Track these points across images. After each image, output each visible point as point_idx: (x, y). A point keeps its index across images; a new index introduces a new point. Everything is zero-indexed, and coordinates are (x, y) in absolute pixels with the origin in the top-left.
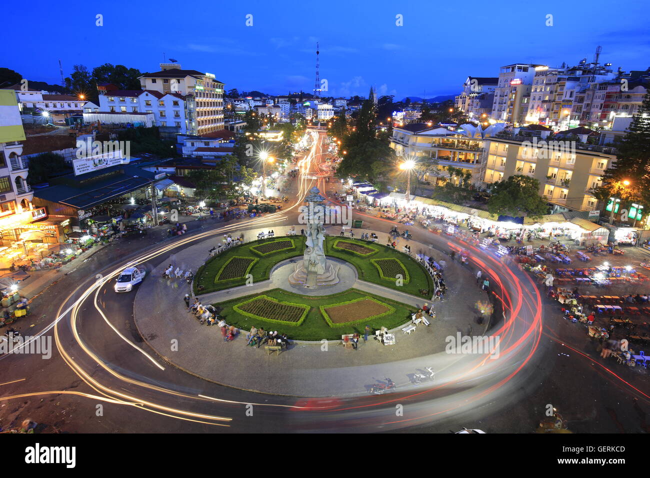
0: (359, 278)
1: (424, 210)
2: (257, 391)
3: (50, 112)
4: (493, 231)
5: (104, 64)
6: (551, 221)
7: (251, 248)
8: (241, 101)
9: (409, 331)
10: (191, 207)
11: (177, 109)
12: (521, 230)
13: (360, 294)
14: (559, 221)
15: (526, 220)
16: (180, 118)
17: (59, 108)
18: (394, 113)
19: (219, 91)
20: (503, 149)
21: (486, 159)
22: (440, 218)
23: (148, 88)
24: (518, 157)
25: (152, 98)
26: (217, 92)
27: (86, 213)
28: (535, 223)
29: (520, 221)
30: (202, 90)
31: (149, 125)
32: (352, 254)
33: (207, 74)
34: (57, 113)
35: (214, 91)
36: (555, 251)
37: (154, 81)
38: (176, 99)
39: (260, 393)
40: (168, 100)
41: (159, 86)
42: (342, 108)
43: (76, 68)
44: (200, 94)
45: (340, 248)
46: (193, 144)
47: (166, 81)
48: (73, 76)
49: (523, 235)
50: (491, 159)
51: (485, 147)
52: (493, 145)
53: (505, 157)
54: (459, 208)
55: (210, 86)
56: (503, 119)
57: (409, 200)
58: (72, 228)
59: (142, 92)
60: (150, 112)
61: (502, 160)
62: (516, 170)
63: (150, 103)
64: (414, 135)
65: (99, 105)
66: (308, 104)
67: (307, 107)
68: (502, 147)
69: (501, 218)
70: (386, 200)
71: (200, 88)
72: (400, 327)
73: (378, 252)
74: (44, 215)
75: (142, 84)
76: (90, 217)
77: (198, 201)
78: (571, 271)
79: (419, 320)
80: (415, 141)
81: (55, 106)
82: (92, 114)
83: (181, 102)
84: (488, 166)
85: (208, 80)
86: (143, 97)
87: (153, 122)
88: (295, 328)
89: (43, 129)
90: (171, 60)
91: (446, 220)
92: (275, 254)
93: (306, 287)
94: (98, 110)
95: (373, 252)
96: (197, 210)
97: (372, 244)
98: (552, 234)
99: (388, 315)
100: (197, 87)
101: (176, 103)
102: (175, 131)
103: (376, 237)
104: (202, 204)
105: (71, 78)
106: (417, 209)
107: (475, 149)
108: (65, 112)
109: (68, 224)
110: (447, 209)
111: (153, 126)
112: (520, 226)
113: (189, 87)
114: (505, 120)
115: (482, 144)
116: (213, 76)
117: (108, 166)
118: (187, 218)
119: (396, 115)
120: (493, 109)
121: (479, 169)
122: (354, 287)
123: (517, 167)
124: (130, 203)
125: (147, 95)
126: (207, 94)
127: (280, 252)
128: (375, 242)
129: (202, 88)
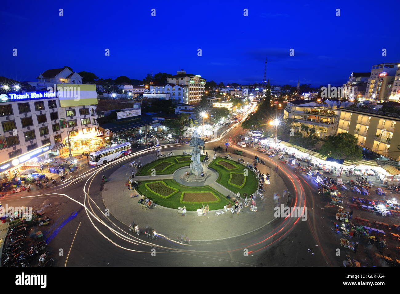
0: (216, 181)
1: (284, 149)
2: (124, 224)
3: (132, 93)
4: (321, 166)
5: (158, 73)
6: (365, 165)
7: (176, 158)
8: (223, 88)
9: (219, 214)
10: (165, 137)
11: (180, 92)
12: (340, 168)
13: (210, 189)
14: (372, 165)
15: (345, 162)
16: (181, 96)
17: (136, 92)
18: (303, 94)
19: (203, 83)
20: (349, 116)
21: (338, 122)
22: (292, 155)
23: (170, 83)
24: (358, 122)
25: (170, 87)
26: (202, 84)
27: (117, 135)
28: (352, 164)
29: (341, 162)
30: (193, 83)
31: (167, 99)
32: (223, 168)
33: (196, 76)
34: (134, 94)
35: (200, 83)
36: (360, 185)
37: (172, 79)
38: (180, 87)
39: (125, 225)
40: (177, 87)
41: (174, 81)
42: (277, 91)
43: (148, 75)
44: (192, 85)
45: (219, 164)
46: (180, 108)
47: (177, 79)
48: (146, 78)
49: (341, 172)
50: (341, 122)
51: (338, 114)
52: (343, 114)
53: (349, 121)
54: (304, 150)
55: (198, 81)
56: (372, 98)
57: (276, 143)
58: (111, 141)
59: (167, 83)
60: (169, 93)
61: (349, 123)
62: (356, 130)
63: (169, 89)
64: (295, 106)
65: (150, 90)
66: (257, 89)
67: (257, 91)
68: (348, 115)
69: (329, 159)
70: (264, 142)
71: (192, 82)
72: (215, 211)
73: (238, 169)
74: (102, 134)
75: (168, 81)
76: (119, 137)
77: (169, 133)
78: (362, 200)
79: (228, 209)
80: (294, 109)
81: (137, 91)
82: (147, 94)
83: (182, 89)
84: (339, 126)
85: (197, 78)
86: (166, 86)
87: (169, 98)
88: (164, 199)
89: (128, 100)
90: (182, 70)
91: (295, 156)
92: (185, 162)
93: (186, 181)
94: (149, 92)
95: (235, 169)
96: (168, 138)
97: (239, 165)
98: (366, 173)
99: (215, 203)
100: (191, 82)
101: (179, 89)
102: (178, 102)
103: (243, 161)
104: (170, 136)
105: (145, 79)
106: (280, 148)
107: (332, 115)
108: (137, 93)
109: (108, 139)
110: (297, 150)
111: (169, 99)
112: (340, 165)
113: (187, 82)
114: (374, 99)
115: (336, 113)
116: (200, 76)
117: (133, 116)
118: (162, 141)
119: (304, 95)
120: (366, 91)
121: (332, 128)
122: (210, 185)
123: (357, 127)
124: (139, 132)
125: (168, 85)
126: (196, 85)
127: (188, 162)
128: (242, 163)
129: (193, 82)
